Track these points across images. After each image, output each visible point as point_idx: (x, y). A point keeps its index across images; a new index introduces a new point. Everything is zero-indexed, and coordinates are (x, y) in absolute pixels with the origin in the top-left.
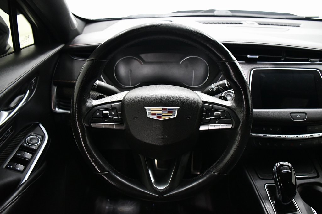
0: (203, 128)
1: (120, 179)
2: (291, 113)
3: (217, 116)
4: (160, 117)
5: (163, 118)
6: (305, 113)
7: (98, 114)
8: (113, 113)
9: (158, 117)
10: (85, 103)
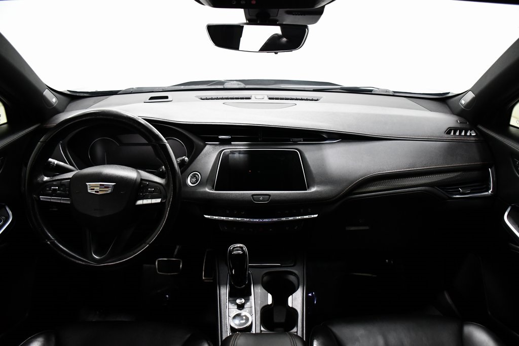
0: (140, 202)
1: (62, 247)
2: (253, 195)
3: (151, 192)
4: (97, 192)
5: (100, 193)
6: (269, 195)
7: (48, 189)
8: (61, 189)
9: (96, 192)
10: (36, 178)
